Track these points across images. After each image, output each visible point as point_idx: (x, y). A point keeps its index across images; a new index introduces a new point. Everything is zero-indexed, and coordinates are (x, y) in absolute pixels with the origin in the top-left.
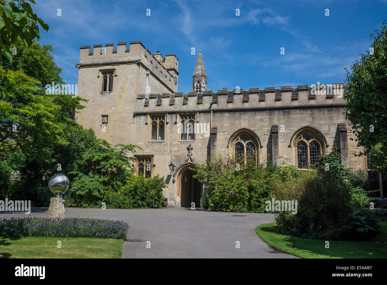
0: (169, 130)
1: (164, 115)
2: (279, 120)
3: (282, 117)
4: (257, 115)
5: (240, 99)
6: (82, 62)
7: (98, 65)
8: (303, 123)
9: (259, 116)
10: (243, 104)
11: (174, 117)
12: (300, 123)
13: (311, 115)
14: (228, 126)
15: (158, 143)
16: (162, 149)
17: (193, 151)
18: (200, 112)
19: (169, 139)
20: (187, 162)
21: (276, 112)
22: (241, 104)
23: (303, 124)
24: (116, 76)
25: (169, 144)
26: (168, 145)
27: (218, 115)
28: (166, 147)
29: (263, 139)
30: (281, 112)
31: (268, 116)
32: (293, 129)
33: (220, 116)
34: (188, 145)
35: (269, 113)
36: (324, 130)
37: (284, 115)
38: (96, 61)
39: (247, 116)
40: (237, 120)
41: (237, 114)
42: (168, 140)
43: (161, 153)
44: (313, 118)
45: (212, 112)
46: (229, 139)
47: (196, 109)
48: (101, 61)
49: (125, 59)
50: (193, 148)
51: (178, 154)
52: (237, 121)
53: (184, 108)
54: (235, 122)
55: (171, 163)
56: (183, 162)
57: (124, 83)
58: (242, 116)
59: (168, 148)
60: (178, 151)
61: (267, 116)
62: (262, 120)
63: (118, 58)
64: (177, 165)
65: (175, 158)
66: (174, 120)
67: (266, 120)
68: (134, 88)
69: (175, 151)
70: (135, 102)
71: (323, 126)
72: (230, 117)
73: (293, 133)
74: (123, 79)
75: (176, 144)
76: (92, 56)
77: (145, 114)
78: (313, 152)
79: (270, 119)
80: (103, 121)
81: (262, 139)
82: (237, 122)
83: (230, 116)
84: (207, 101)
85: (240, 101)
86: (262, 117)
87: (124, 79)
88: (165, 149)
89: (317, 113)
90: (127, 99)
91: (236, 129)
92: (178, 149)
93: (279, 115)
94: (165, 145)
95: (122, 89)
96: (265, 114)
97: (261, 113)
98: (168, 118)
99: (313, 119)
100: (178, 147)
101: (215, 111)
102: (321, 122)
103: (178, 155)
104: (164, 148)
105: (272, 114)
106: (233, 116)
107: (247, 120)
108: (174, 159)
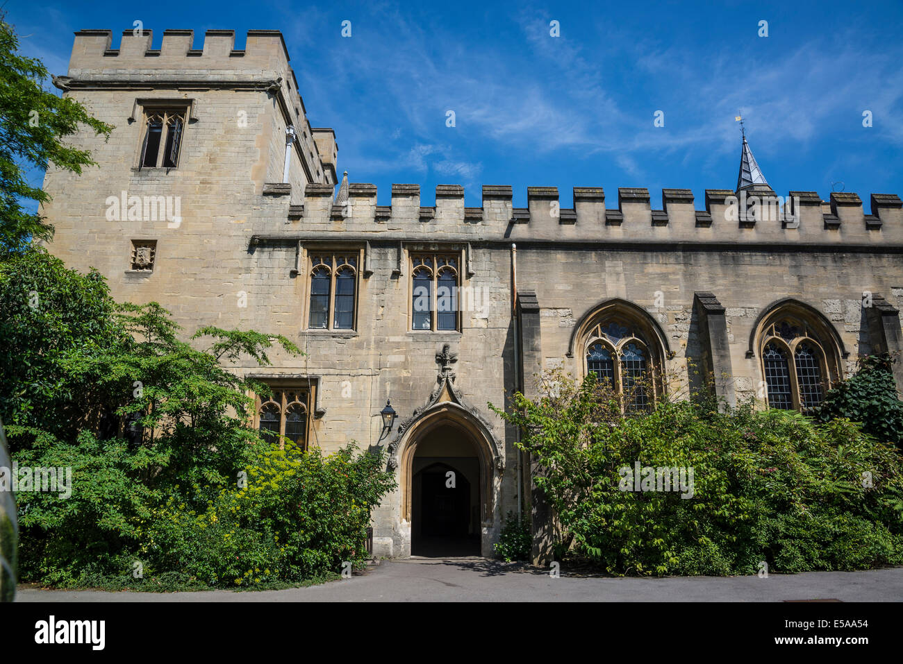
0: (375, 297)
1: (356, 248)
2: (712, 280)
3: (719, 270)
4: (650, 261)
5: (598, 213)
6: (76, 73)
7: (132, 86)
8: (776, 291)
9: (655, 266)
10: (607, 229)
11: (390, 257)
12: (769, 291)
13: (793, 269)
14: (566, 291)
15: (333, 337)
16: (350, 360)
17: (455, 367)
18: (478, 245)
19: (373, 325)
20: (437, 401)
21: (703, 257)
22: (601, 228)
23: (778, 294)
24: (193, 121)
25: (373, 343)
26: (369, 344)
27: (532, 256)
28: (364, 352)
29: (674, 333)
30: (716, 256)
31: (682, 267)
32: (753, 306)
33: (540, 259)
34: (440, 347)
35: (682, 258)
36: (831, 309)
37: (724, 264)
38: (126, 74)
39: (620, 263)
40: (592, 275)
41: (592, 257)
42: (369, 328)
43: (344, 372)
44: (800, 278)
45: (514, 245)
46: (571, 330)
47: (463, 236)
48: (144, 76)
49: (230, 75)
50: (455, 355)
51: (404, 374)
52: (594, 278)
53: (425, 231)
54: (588, 280)
55: (388, 403)
56: (422, 403)
57: (220, 145)
58: (608, 263)
59: (370, 356)
60: (405, 365)
61: (678, 267)
62: (664, 277)
63: (204, 72)
64: (404, 413)
65: (396, 388)
66: (392, 265)
67: (678, 277)
68: (254, 161)
69: (395, 365)
70: (257, 205)
71: (828, 301)
72: (572, 263)
73: (753, 316)
74: (217, 132)
75: (399, 342)
76: (114, 58)
77: (291, 243)
78: (805, 372)
79: (689, 276)
80: (134, 259)
81: (669, 331)
82: (592, 280)
83: (571, 260)
84: (496, 213)
85: (598, 219)
86: (663, 269)
87: (220, 131)
88: (358, 358)
89: (808, 264)
90: (229, 193)
91: (593, 301)
92: (406, 359)
93: (711, 266)
94: (359, 346)
95: (211, 161)
96: (672, 260)
97: (661, 258)
98: (371, 260)
99: (799, 280)
100: (405, 353)
101: (524, 245)
102: (823, 289)
103: (406, 379)
104: (354, 355)
105: (692, 262)
106: (579, 261)
107: (622, 276)
108: (391, 391)
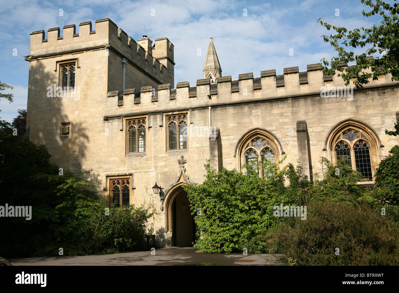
0: (153, 138)
1: (144, 116)
2: (306, 113)
3: (310, 108)
4: (274, 107)
5: (249, 86)
6: (34, 53)
7: (54, 55)
8: (342, 116)
9: (277, 109)
10: (253, 93)
11: (158, 119)
12: (337, 116)
13: (353, 103)
14: (234, 127)
15: (137, 156)
16: (144, 165)
17: (185, 165)
18: (193, 109)
19: (152, 150)
20: (179, 181)
21: (302, 102)
22: (251, 94)
23: (343, 117)
24: (79, 67)
25: (153, 158)
26: (151, 158)
27: (219, 111)
28: (149, 162)
29: (285, 143)
30: (309, 101)
31: (291, 109)
32: (328, 125)
33: (222, 113)
34: (179, 157)
35: (291, 104)
36: (374, 122)
37: (313, 105)
38: (51, 50)
39: (259, 110)
40: (246, 117)
41: (246, 109)
42: (151, 151)
43: (142, 171)
44: (357, 107)
45: (210, 108)
46: (235, 145)
47: (188, 106)
48: (58, 50)
49: (91, 45)
50: (186, 160)
51: (166, 170)
52: (247, 119)
53: (172, 105)
54: (244, 120)
55: (156, 183)
56: (174, 182)
57: (89, 77)
58: (253, 111)
59: (152, 163)
60: (165, 166)
61: (289, 109)
62: (281, 115)
63: (80, 44)
64: (166, 187)
65: (162, 176)
66: (159, 123)
67: (288, 114)
68: (103, 83)
69: (161, 167)
70: (105, 102)
71: (373, 118)
72: (236, 113)
73: (328, 131)
74: (88, 72)
75: (163, 157)
76: (46, 43)
77: (119, 117)
78: (360, 157)
79: (293, 113)
80: (63, 131)
81: (282, 142)
82: (246, 120)
83: (236, 112)
84: (202, 93)
85: (250, 89)
86: (281, 111)
87: (89, 71)
88: (147, 164)
89: (363, 99)
90: (95, 98)
91: (246, 131)
92: (166, 164)
93: (306, 107)
94: (147, 160)
95: (87, 85)
96: (286, 105)
97: (281, 105)
98: (150, 121)
99: (356, 108)
100: (165, 161)
101: (214, 107)
102: (370, 112)
103: (166, 172)
104: (146, 163)
105: (296, 105)
106: (240, 111)
107: (260, 116)
108: (160, 178)
